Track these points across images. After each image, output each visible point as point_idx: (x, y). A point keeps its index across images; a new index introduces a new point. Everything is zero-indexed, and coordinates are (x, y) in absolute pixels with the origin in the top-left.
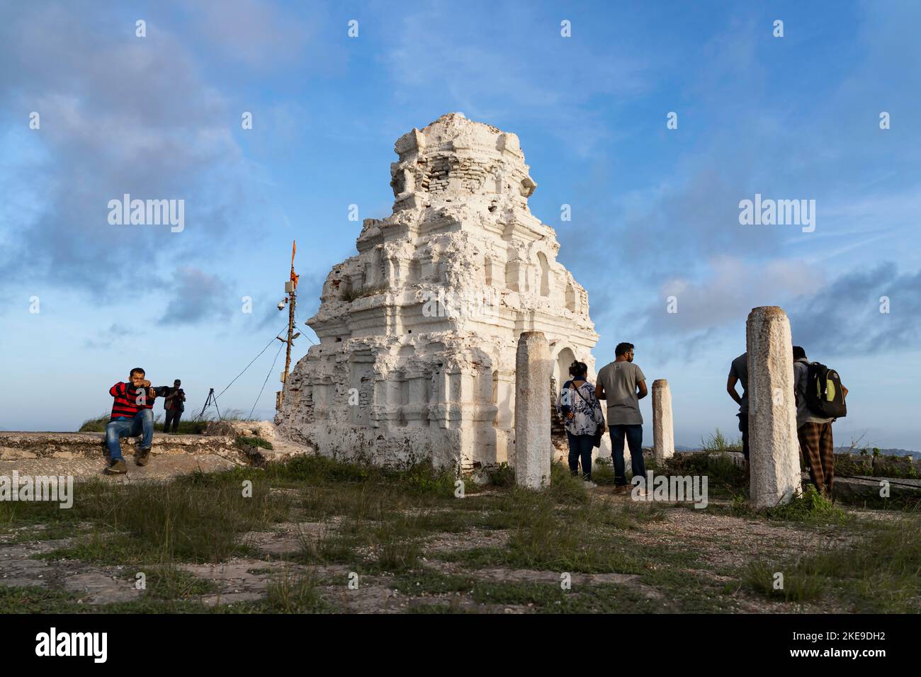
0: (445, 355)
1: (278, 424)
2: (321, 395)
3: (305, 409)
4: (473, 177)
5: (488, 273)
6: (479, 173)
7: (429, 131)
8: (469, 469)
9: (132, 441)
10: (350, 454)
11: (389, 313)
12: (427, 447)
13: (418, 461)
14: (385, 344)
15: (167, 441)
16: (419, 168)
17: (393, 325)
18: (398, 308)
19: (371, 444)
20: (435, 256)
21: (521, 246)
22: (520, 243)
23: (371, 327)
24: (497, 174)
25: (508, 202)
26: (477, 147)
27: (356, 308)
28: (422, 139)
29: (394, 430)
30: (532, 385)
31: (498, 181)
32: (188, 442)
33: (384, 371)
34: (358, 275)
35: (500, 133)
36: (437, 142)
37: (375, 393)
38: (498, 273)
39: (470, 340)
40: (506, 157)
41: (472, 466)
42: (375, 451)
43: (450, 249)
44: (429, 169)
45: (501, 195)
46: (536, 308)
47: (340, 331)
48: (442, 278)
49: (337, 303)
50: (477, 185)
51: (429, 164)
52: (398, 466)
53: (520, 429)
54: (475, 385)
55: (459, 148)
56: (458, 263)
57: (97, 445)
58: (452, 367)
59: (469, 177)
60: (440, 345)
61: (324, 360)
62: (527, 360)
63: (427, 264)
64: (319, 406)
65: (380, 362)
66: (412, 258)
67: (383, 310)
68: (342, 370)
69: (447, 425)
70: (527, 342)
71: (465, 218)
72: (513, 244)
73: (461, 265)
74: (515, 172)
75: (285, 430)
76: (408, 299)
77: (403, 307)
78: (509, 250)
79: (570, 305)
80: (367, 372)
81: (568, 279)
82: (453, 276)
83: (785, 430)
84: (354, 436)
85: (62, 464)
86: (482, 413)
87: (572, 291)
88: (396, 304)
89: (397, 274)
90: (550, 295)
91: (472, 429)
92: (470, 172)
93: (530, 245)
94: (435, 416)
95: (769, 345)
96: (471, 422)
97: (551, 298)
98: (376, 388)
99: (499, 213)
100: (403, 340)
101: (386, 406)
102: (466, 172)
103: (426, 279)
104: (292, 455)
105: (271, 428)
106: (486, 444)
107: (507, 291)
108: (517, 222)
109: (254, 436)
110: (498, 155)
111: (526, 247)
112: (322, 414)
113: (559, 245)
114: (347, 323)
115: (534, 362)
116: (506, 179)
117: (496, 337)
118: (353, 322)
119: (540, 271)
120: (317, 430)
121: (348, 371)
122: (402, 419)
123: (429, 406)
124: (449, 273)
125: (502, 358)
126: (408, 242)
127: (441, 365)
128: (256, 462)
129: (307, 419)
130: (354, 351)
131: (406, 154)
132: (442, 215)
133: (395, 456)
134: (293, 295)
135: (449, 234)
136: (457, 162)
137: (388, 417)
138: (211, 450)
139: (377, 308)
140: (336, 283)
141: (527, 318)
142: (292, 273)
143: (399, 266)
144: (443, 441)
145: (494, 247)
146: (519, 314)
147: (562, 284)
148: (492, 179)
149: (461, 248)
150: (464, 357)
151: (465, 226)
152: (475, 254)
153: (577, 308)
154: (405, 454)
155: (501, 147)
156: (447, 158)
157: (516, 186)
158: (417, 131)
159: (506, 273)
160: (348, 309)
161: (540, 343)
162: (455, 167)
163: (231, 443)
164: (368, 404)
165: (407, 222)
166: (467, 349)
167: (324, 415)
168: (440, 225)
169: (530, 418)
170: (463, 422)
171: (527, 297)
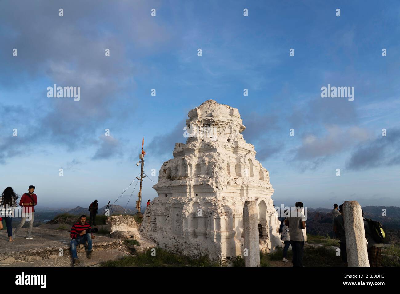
0: (213, 209)
1: (141, 232)
2: (159, 220)
3: (153, 225)
4: (221, 127)
5: (229, 170)
6: (223, 125)
7: (202, 109)
8: (225, 260)
9: (82, 246)
10: (173, 248)
11: (188, 187)
12: (207, 249)
13: (203, 255)
14: (187, 201)
15: (96, 245)
16: (198, 123)
17: (190, 193)
18: (192, 186)
19: (182, 245)
20: (206, 163)
21: (241, 157)
22: (241, 156)
23: (181, 193)
24: (230, 125)
25: (235, 137)
26: (221, 115)
27: (174, 185)
28: (199, 112)
29: (191, 240)
30: (251, 225)
31: (231, 128)
32: (105, 245)
33: (187, 214)
34: (174, 168)
35: (231, 108)
36: (205, 113)
37: (183, 223)
38: (233, 169)
39: (223, 201)
40: (233, 118)
41: (226, 259)
42: (184, 248)
43: (213, 161)
44: (203, 124)
45: (232, 134)
46: (248, 184)
47: (167, 192)
48: (210, 173)
49: (166, 180)
50: (222, 130)
51: (202, 122)
52: (194, 256)
53: (247, 244)
54: (226, 223)
55: (214, 116)
56: (217, 167)
57: (67, 250)
58: (216, 215)
59: (219, 127)
60: (210, 204)
61: (160, 205)
62: (248, 214)
63: (203, 166)
64: (159, 225)
65: (185, 209)
66: (197, 163)
67: (186, 186)
68: (168, 210)
69: (215, 241)
70: (248, 206)
71: (218, 146)
72: (238, 156)
73: (218, 168)
74: (237, 124)
75: (144, 235)
76: (196, 182)
77: (194, 185)
78: (236, 158)
79: (262, 178)
80: (179, 212)
81: (260, 167)
82: (215, 173)
83: (363, 257)
84: (174, 241)
85: (53, 262)
86: (229, 235)
87: (262, 172)
88: (191, 184)
89: (191, 170)
90: (254, 176)
91: (226, 242)
92: (219, 125)
93: (245, 156)
94: (210, 236)
95: (353, 219)
96: (225, 239)
97: (254, 177)
98: (183, 221)
99: (231, 143)
100: (194, 200)
101: (188, 229)
102: (218, 125)
103: (203, 173)
104: (148, 248)
105: (138, 234)
106: (231, 248)
107: (237, 177)
108: (239, 147)
109: (131, 239)
110: (230, 118)
111: (244, 157)
112: (160, 229)
113: (256, 152)
114: (170, 189)
115: (251, 215)
116: (234, 127)
117: (233, 198)
118: (173, 190)
119: (250, 167)
120: (158, 236)
121: (171, 211)
122: (195, 235)
123: (207, 232)
124: (213, 172)
125: (236, 208)
126: (195, 156)
127: (211, 213)
128: (133, 252)
129: (153, 230)
130: (174, 203)
131: (192, 118)
132: (209, 145)
133: (193, 252)
134: (143, 160)
135: (212, 153)
136: (214, 122)
137: (189, 234)
138: (114, 247)
139: (183, 185)
140: (165, 171)
141: (245, 189)
142: (142, 151)
143: (192, 167)
144: (213, 247)
145: (230, 158)
146: (242, 187)
147: (258, 170)
148: (228, 127)
149: (217, 160)
150: (221, 210)
151: (219, 150)
152: (223, 162)
153: (265, 179)
154: (197, 251)
155: (231, 114)
156: (210, 120)
157: (238, 130)
158: (197, 109)
159: (236, 168)
160: (171, 184)
161: (253, 207)
162: (213, 123)
163: (122, 243)
164: (180, 225)
165: (194, 147)
166: (222, 206)
167: (161, 229)
168: (208, 149)
169: (250, 240)
170: (222, 240)
171: (245, 179)
